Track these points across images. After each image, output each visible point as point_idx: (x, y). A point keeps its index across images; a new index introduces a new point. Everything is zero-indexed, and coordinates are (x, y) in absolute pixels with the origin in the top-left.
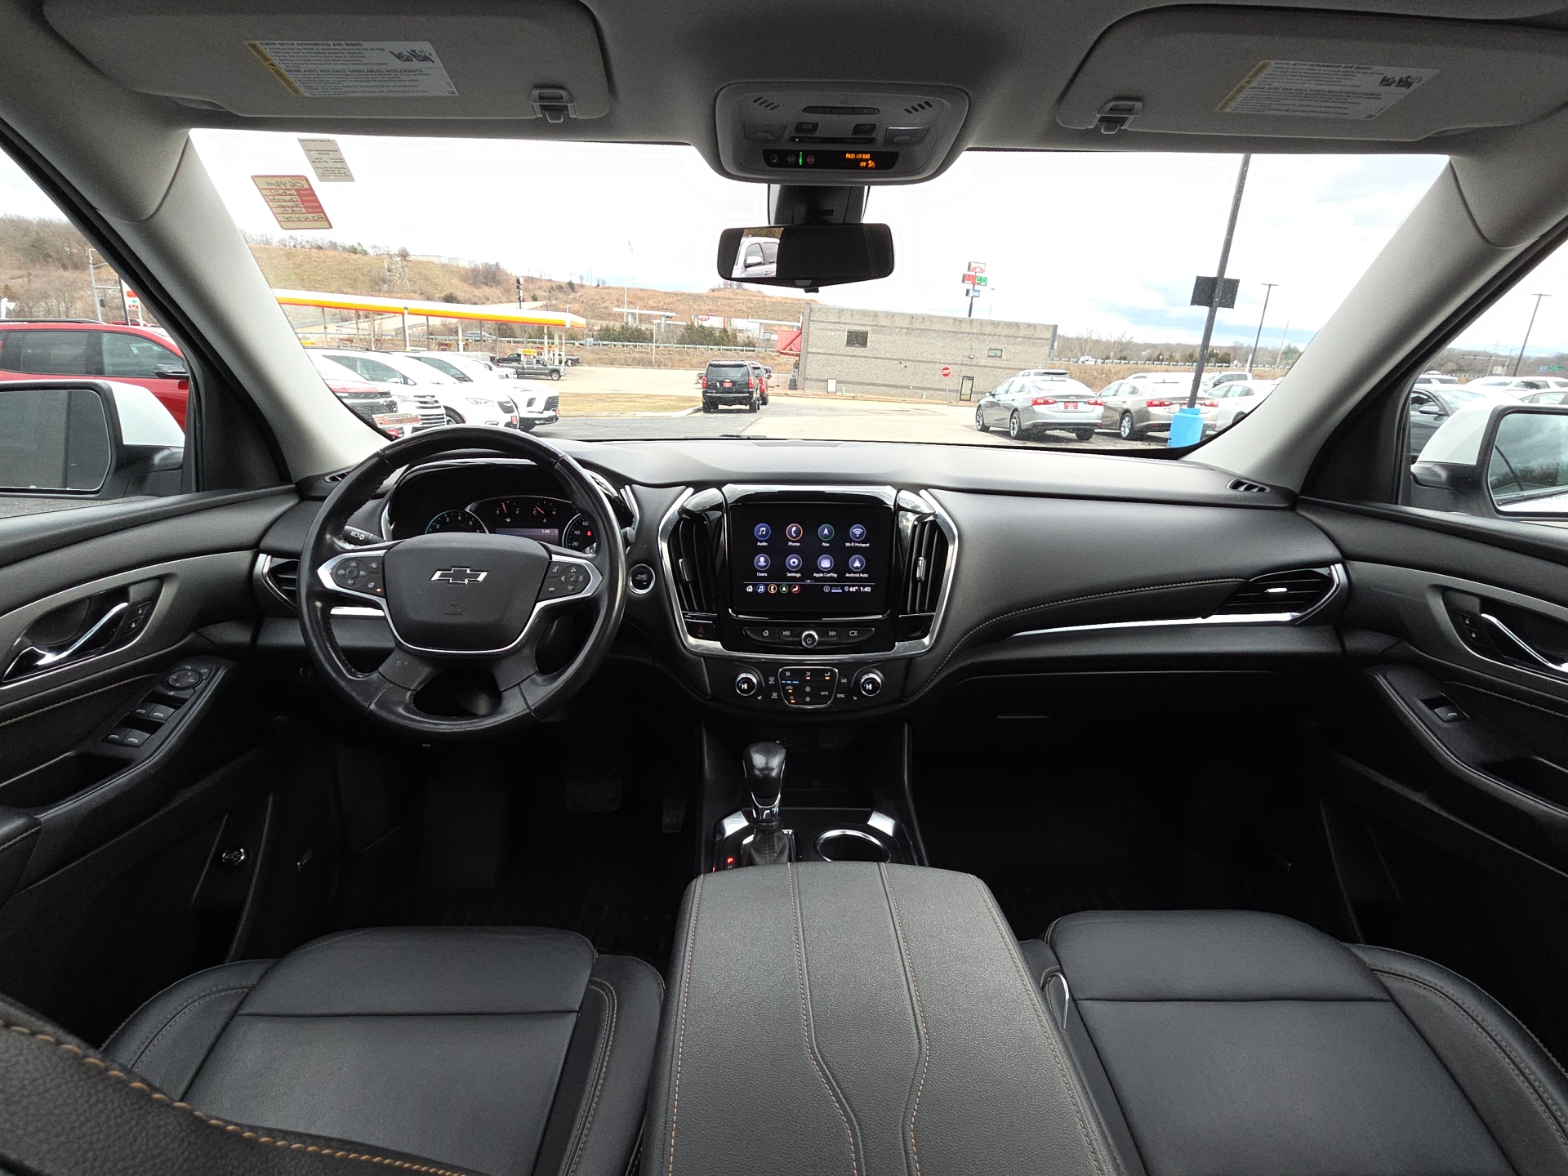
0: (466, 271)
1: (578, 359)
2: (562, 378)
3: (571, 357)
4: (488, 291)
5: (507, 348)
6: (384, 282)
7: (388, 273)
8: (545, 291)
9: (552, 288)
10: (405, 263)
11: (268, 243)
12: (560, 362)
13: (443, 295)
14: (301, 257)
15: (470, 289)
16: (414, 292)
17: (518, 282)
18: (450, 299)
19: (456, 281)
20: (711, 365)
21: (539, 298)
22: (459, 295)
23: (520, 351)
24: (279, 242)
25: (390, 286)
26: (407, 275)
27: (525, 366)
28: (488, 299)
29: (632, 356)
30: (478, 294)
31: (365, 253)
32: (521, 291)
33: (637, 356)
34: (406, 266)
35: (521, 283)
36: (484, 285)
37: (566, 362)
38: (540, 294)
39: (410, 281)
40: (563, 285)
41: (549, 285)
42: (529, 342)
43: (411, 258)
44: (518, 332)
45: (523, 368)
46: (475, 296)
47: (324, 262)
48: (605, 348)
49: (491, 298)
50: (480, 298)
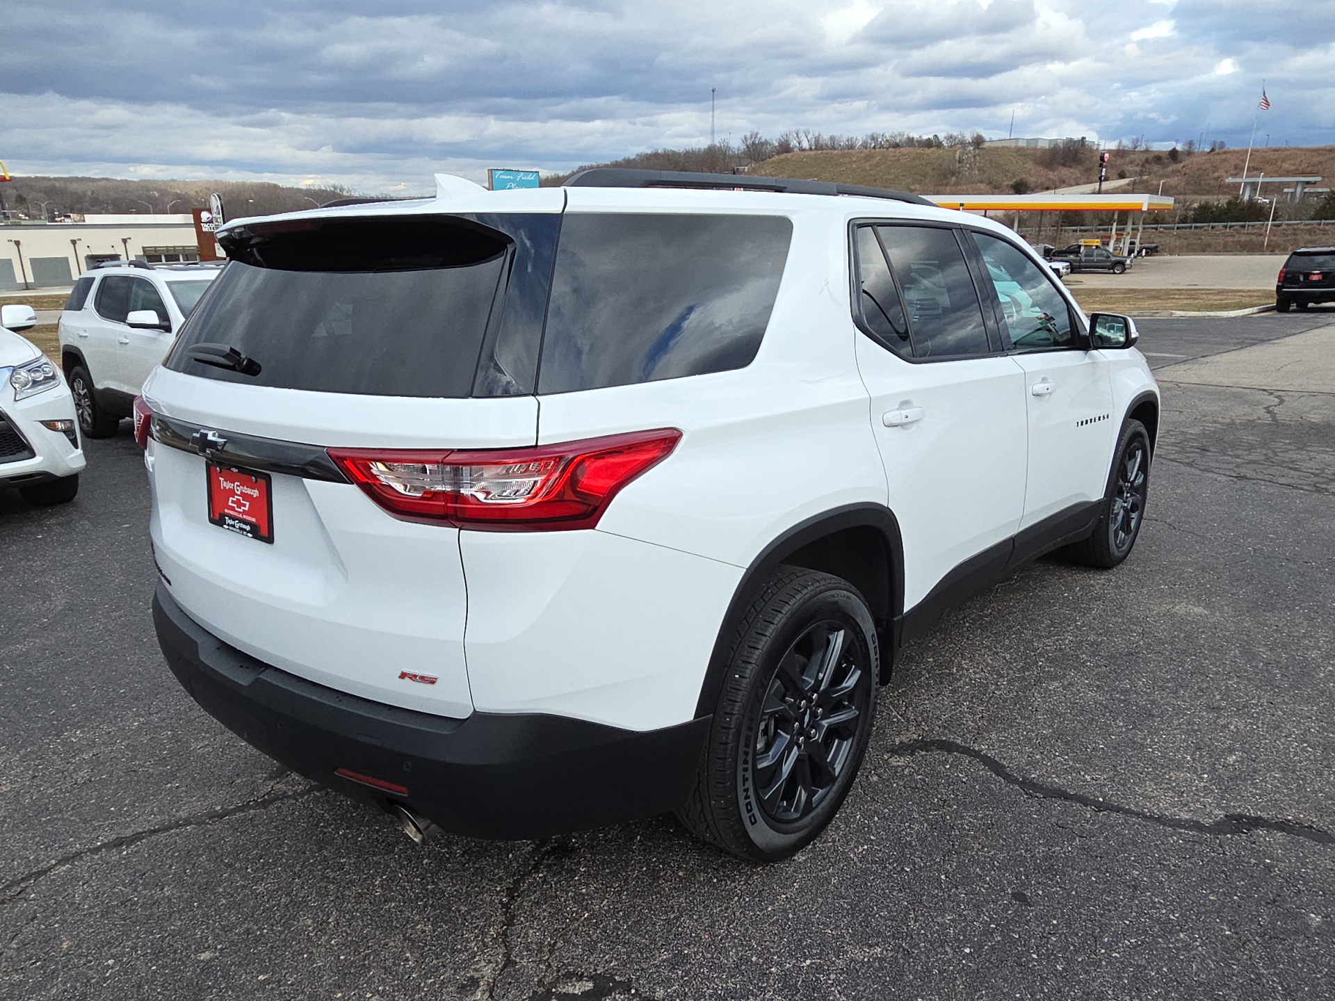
0: (1044, 151)
1: (1157, 247)
2: (1127, 271)
3: (1147, 245)
4: (1064, 172)
5: (1071, 237)
6: (953, 174)
7: (958, 165)
8: (1138, 165)
9: (1147, 161)
10: (977, 152)
11: (852, 147)
12: (1131, 252)
13: (1011, 183)
14: (878, 158)
15: (1043, 171)
16: (981, 182)
17: (1102, 158)
18: (1020, 188)
19: (1029, 165)
20: (1295, 253)
21: (1128, 175)
22: (1032, 180)
23: (1082, 242)
24: (861, 145)
25: (957, 178)
26: (978, 164)
27: (1083, 259)
28: (1064, 182)
29: (1236, 239)
30: (1052, 176)
31: (939, 145)
32: (1104, 170)
33: (1243, 238)
34: (978, 155)
35: (1106, 160)
36: (1061, 167)
37: (1140, 252)
38: (1131, 169)
39: (979, 171)
40: (1163, 156)
41: (1144, 157)
42: (1099, 230)
43: (986, 145)
44: (1088, 219)
45: (1080, 261)
46: (1049, 179)
47: (898, 160)
48: (1197, 231)
49: (1067, 181)
50: (1054, 182)
